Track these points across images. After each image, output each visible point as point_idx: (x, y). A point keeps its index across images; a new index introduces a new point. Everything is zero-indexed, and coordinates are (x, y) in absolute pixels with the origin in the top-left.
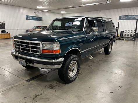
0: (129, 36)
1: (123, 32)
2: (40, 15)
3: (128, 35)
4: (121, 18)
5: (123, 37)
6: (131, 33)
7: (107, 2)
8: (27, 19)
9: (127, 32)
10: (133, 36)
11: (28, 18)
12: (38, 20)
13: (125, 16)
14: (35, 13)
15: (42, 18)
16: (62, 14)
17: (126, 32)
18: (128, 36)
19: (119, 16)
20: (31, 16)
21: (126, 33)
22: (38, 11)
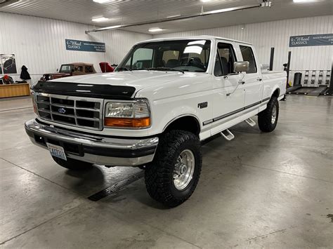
0: (316, 85)
1: (301, 74)
2: (98, 38)
3: (313, 82)
4: (294, 42)
5: (302, 88)
6: (321, 78)
7: (263, 4)
8: (67, 49)
9: (310, 75)
10: (324, 83)
11: (70, 45)
12: (94, 50)
13: (305, 37)
14: (86, 33)
15: (104, 44)
16: (153, 35)
17: (307, 76)
18: (312, 85)
19: (291, 38)
20: (78, 42)
21: (306, 78)
22: (95, 29)
